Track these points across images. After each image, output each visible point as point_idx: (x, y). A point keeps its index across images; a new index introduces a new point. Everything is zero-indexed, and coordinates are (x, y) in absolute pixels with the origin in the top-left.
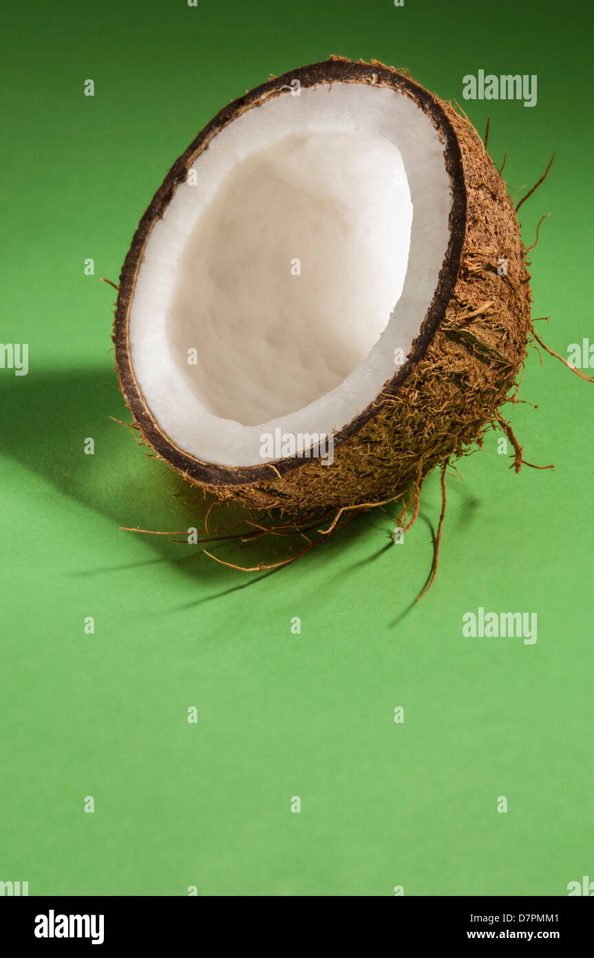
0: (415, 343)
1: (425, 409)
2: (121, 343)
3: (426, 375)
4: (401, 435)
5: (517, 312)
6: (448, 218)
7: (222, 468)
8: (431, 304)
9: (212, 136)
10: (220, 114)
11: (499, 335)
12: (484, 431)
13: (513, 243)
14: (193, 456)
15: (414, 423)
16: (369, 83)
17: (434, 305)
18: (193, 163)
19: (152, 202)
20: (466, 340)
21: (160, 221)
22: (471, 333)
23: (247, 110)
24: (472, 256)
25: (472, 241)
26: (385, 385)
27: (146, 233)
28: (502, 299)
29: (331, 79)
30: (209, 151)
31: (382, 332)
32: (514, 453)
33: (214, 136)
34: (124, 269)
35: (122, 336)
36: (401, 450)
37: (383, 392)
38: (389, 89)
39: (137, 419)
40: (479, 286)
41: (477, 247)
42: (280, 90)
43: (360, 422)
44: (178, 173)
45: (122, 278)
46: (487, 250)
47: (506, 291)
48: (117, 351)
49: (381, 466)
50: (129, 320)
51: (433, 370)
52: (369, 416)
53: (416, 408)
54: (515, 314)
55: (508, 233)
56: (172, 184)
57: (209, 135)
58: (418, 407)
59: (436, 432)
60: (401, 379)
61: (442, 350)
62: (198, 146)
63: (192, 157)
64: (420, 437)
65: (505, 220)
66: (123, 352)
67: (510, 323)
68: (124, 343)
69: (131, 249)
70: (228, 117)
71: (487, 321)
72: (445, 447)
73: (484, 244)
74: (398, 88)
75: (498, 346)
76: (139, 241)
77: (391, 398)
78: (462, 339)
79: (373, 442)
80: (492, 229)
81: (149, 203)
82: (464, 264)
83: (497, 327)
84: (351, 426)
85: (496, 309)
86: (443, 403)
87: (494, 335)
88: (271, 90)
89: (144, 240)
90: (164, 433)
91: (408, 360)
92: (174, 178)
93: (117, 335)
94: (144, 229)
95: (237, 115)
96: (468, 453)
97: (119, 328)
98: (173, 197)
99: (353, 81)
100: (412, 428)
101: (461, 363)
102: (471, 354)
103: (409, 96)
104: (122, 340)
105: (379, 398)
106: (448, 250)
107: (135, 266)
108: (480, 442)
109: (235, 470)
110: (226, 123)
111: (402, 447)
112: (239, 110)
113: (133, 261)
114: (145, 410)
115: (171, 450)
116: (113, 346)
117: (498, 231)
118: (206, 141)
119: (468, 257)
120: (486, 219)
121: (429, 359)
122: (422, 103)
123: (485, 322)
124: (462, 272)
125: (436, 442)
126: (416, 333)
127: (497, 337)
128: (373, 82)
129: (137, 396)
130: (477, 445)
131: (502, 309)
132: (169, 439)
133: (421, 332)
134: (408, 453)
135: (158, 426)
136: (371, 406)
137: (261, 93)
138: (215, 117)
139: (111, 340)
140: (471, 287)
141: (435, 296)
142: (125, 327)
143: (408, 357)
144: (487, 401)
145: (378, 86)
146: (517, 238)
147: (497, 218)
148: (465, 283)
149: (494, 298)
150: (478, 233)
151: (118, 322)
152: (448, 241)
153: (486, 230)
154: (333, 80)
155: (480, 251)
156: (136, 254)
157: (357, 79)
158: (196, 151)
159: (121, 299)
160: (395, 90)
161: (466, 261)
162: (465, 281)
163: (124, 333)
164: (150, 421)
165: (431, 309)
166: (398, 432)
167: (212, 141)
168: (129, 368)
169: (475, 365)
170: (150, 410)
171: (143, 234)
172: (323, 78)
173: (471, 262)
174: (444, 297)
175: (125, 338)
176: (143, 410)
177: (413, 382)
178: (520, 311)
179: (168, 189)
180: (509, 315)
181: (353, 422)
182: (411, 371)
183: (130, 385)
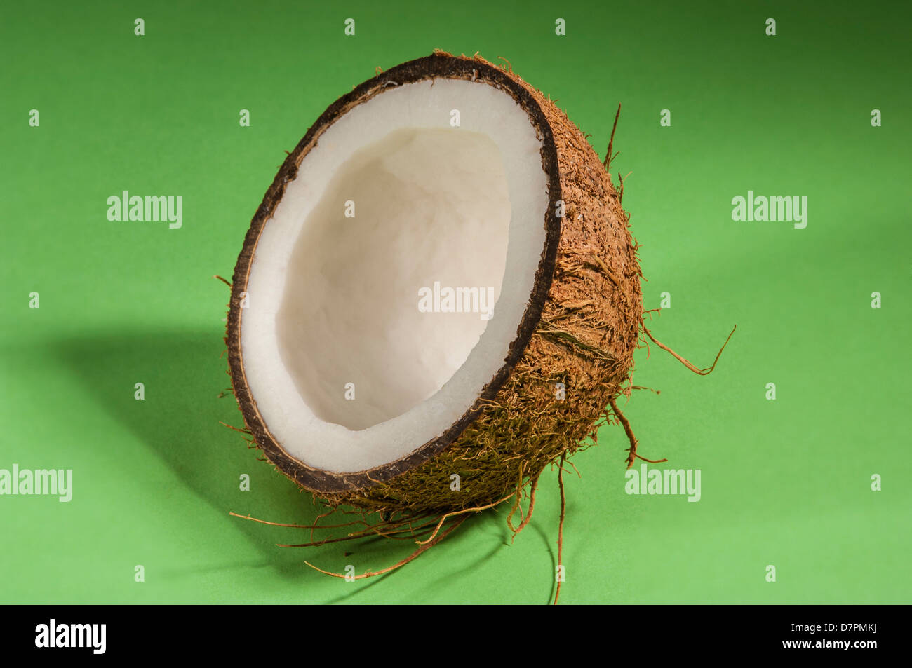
0: (512, 345)
1: (526, 411)
2: (233, 345)
3: (523, 378)
4: (504, 438)
5: (622, 307)
6: (544, 217)
7: (328, 473)
8: (528, 306)
9: (320, 133)
10: (327, 111)
11: (602, 333)
12: (599, 425)
13: (617, 238)
14: (301, 462)
15: (515, 426)
16: (469, 78)
17: (530, 307)
18: (302, 161)
19: (264, 201)
20: (565, 341)
21: (271, 219)
22: (570, 334)
23: (354, 106)
24: (567, 256)
25: (568, 241)
26: (483, 389)
27: (258, 232)
28: (603, 297)
29: (433, 75)
30: (317, 148)
31: (481, 334)
32: (629, 446)
33: (322, 133)
34: (236, 269)
35: (234, 338)
36: (505, 452)
37: (481, 397)
38: (487, 85)
39: (248, 424)
40: (577, 285)
41: (573, 246)
42: (384, 86)
43: (460, 426)
44: (289, 170)
45: (234, 278)
46: (585, 249)
47: (608, 288)
48: (229, 353)
49: (487, 469)
50: (241, 321)
51: (531, 373)
52: (469, 421)
53: (516, 411)
54: (620, 310)
55: (610, 229)
56: (283, 182)
57: (317, 132)
58: (519, 410)
59: (541, 433)
60: (498, 383)
61: (539, 352)
62: (307, 143)
63: (302, 154)
64: (524, 439)
65: (607, 216)
66: (235, 355)
67: (614, 319)
68: (236, 345)
69: (244, 249)
70: (336, 113)
71: (587, 320)
72: (553, 446)
73: (581, 243)
74: (497, 84)
75: (601, 344)
76: (250, 240)
77: (489, 403)
78: (561, 340)
79: (474, 447)
80: (590, 226)
81: (261, 202)
82: (559, 265)
83: (599, 324)
84: (451, 431)
85: (597, 307)
86: (544, 405)
87: (596, 334)
88: (376, 85)
89: (256, 239)
90: (274, 437)
91: (505, 363)
92: (284, 176)
93: (230, 337)
94: (255, 228)
95: (345, 111)
96: (583, 448)
97: (231, 330)
98: (284, 195)
99: (454, 76)
100: (514, 430)
101: (561, 364)
102: (572, 353)
103: (507, 91)
104: (233, 342)
105: (478, 403)
106: (544, 250)
107: (247, 267)
108: (594, 436)
109: (341, 476)
110: (334, 119)
111: (506, 449)
112: (346, 106)
113: (245, 261)
114: (255, 414)
115: (280, 455)
116: (226, 347)
117: (597, 227)
118: (315, 138)
119: (563, 256)
120: (583, 217)
121: (526, 363)
122: (520, 99)
123: (585, 321)
124: (558, 272)
125: (543, 442)
126: (513, 336)
127: (600, 335)
128: (474, 78)
129: (249, 400)
130: (591, 440)
131: (604, 306)
132: (279, 444)
133: (518, 335)
134: (513, 455)
135: (268, 431)
136: (469, 411)
137: (367, 90)
138: (323, 114)
139: (224, 342)
140: (567, 287)
141: (532, 298)
142: (237, 329)
143: (506, 360)
144: (595, 398)
145: (479, 82)
146: (621, 232)
147: (596, 215)
148: (560, 284)
149: (594, 296)
150: (574, 232)
151: (231, 324)
152: (545, 241)
153: (584, 227)
154: (435, 76)
155: (576, 251)
156: (248, 254)
157: (458, 75)
158: (305, 149)
159: (234, 299)
160: (494, 86)
161: (560, 262)
162: (561, 281)
163: (236, 335)
164: (260, 425)
165: (528, 311)
166: (500, 435)
167: (320, 137)
168: (240, 371)
169: (577, 365)
170: (260, 414)
171: (254, 233)
172: (425, 73)
173: (567, 262)
174: (540, 298)
175: (237, 340)
176: (254, 414)
177: (511, 386)
178: (626, 306)
179: (278, 187)
180: (612, 312)
181: (453, 427)
182: (508, 375)
183: (241, 388)
